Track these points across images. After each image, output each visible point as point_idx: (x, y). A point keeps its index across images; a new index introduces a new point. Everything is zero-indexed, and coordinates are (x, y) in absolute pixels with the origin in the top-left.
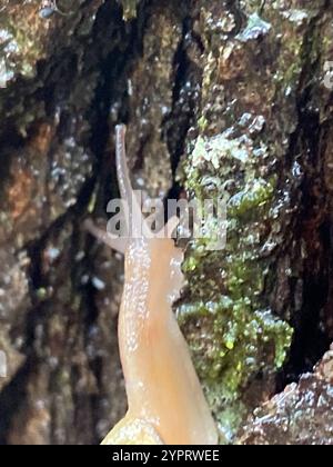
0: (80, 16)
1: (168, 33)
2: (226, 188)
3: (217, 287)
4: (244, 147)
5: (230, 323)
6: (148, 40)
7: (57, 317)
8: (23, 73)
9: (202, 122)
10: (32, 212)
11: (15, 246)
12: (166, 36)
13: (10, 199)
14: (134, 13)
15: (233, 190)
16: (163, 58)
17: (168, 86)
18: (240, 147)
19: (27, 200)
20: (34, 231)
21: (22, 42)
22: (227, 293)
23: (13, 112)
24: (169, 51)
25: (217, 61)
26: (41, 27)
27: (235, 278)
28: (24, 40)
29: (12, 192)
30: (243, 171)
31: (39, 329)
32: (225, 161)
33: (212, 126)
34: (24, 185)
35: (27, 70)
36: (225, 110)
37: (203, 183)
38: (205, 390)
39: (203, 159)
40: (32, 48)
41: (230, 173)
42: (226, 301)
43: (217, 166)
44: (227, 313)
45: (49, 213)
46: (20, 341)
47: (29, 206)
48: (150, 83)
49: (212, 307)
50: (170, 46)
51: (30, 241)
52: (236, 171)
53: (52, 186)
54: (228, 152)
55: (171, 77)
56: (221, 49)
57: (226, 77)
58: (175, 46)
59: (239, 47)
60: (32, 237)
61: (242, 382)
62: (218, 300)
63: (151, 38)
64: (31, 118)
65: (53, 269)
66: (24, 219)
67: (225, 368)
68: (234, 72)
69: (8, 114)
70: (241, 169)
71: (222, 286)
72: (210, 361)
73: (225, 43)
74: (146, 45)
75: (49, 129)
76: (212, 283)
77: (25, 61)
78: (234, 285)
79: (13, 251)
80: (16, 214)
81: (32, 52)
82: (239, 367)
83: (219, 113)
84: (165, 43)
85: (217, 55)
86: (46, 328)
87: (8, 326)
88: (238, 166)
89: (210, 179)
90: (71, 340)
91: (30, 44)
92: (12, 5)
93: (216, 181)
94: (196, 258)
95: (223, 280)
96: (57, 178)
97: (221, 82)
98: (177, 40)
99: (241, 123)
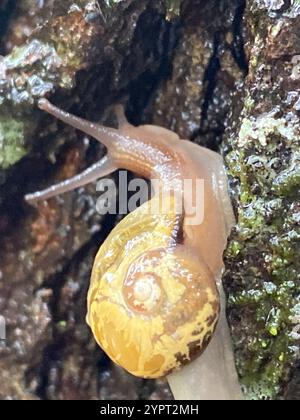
0: (122, 22)
1: (199, 50)
2: (272, 166)
3: (259, 274)
4: (289, 125)
5: (273, 310)
6: (178, 62)
7: (71, 359)
8: (62, 85)
9: (249, 102)
10: (55, 244)
11: (34, 283)
12: (197, 54)
13: (33, 234)
14: (177, 12)
15: (278, 168)
16: (193, 76)
17: (197, 103)
18: (286, 124)
19: (49, 233)
20: (55, 264)
21: (63, 54)
22: (272, 278)
23: (46, 133)
24: (199, 68)
25: (265, 42)
26: (84, 35)
27: (279, 260)
28: (65, 52)
29: (35, 226)
30: (290, 149)
31: (54, 372)
32: (274, 137)
33: (259, 106)
34: (48, 216)
35: (66, 81)
36: (271, 89)
37: (250, 162)
38: (243, 390)
39: (249, 138)
40: (73, 59)
41: (277, 150)
42: (270, 287)
43: (264, 144)
44: (270, 299)
45: (73, 242)
46: (34, 384)
47: (52, 238)
48: (178, 104)
49: (256, 295)
50: (201, 64)
51: (51, 276)
52: (283, 148)
53: (77, 213)
54: (275, 128)
55: (200, 93)
56: (269, 28)
57: (273, 56)
58: (206, 62)
59: (287, 24)
60: (52, 271)
61: (283, 374)
62: (260, 288)
63: (181, 59)
64: (61, 142)
65: (72, 304)
66: (45, 254)
67: (266, 361)
68: (282, 50)
69: (42, 135)
70: (287, 147)
71: (265, 271)
72: (253, 354)
73: (273, 22)
74: (176, 65)
75: (77, 154)
76: (255, 269)
77: (64, 74)
78: (277, 268)
79: (32, 288)
80: (38, 248)
81: (72, 63)
82: (281, 358)
83: (266, 92)
84: (195, 61)
85: (265, 34)
86: (61, 371)
87: (24, 367)
88: (285, 144)
89: (257, 158)
90: (85, 383)
91: (71, 55)
92: (56, 17)
93: (263, 159)
94: (240, 242)
95: (267, 264)
96: (83, 204)
97: (269, 61)
98: (208, 56)
99: (288, 101)
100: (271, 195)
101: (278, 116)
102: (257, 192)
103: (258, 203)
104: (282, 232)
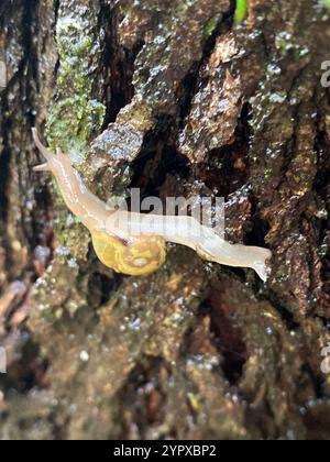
2: (72, 42)
3: (72, 91)
4: (78, 22)
5: (79, 107)
7: (16, 128)
15: (74, 42)
18: (76, 22)
22: (78, 93)
27: (79, 85)
31: (10, 136)
32: (71, 28)
33: (64, 13)
39: (61, 29)
41: (73, 34)
42: (77, 97)
43: (67, 31)
44: (78, 102)
48: (45, 10)
49: (72, 101)
52: (76, 33)
54: (72, 23)
61: (87, 135)
62: (74, 97)
65: (13, 104)
67: (80, 130)
70: (78, 32)
71: (74, 90)
72: (74, 127)
75: (3, 35)
76: (71, 89)
78: (79, 88)
82: (85, 128)
86: (13, 134)
88: (76, 31)
89: (65, 38)
93: (67, 38)
95: (75, 87)
96: (9, 59)
99: (76, 11)
100: (72, 55)
101: (73, 17)
102: (67, 53)
103: (68, 59)
104: (79, 72)
